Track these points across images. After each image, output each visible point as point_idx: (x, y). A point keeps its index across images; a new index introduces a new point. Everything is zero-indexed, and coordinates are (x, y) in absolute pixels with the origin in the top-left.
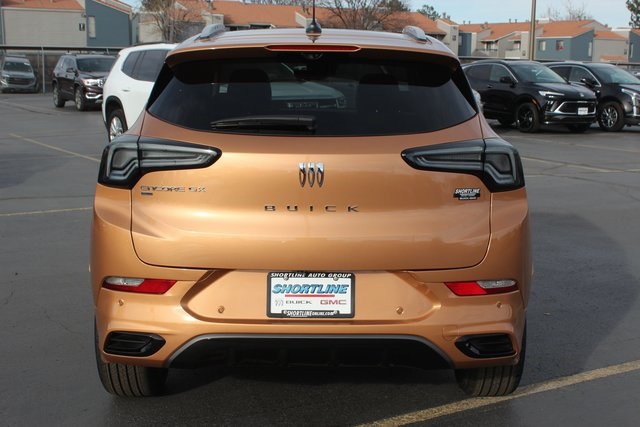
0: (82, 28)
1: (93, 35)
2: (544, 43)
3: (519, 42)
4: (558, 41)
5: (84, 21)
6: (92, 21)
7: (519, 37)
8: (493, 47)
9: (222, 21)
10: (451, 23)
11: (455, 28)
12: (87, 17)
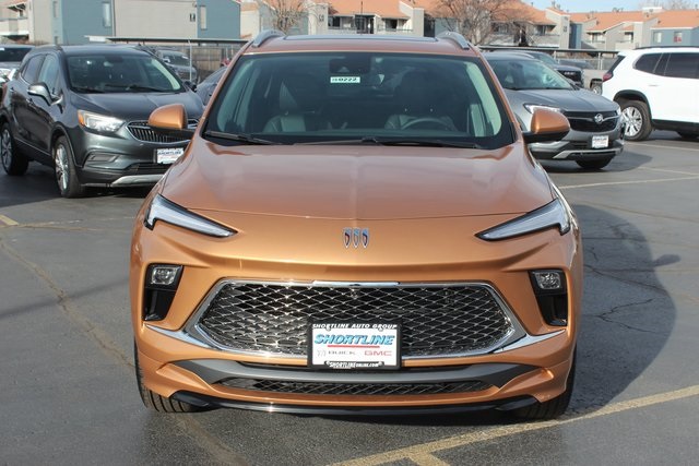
0: (192, 18)
1: (204, 26)
2: (660, 35)
3: (632, 34)
4: (676, 32)
5: (195, 11)
6: (203, 10)
7: (632, 27)
8: (600, 38)
9: (327, 11)
10: (561, 12)
11: (566, 18)
12: (199, 6)
